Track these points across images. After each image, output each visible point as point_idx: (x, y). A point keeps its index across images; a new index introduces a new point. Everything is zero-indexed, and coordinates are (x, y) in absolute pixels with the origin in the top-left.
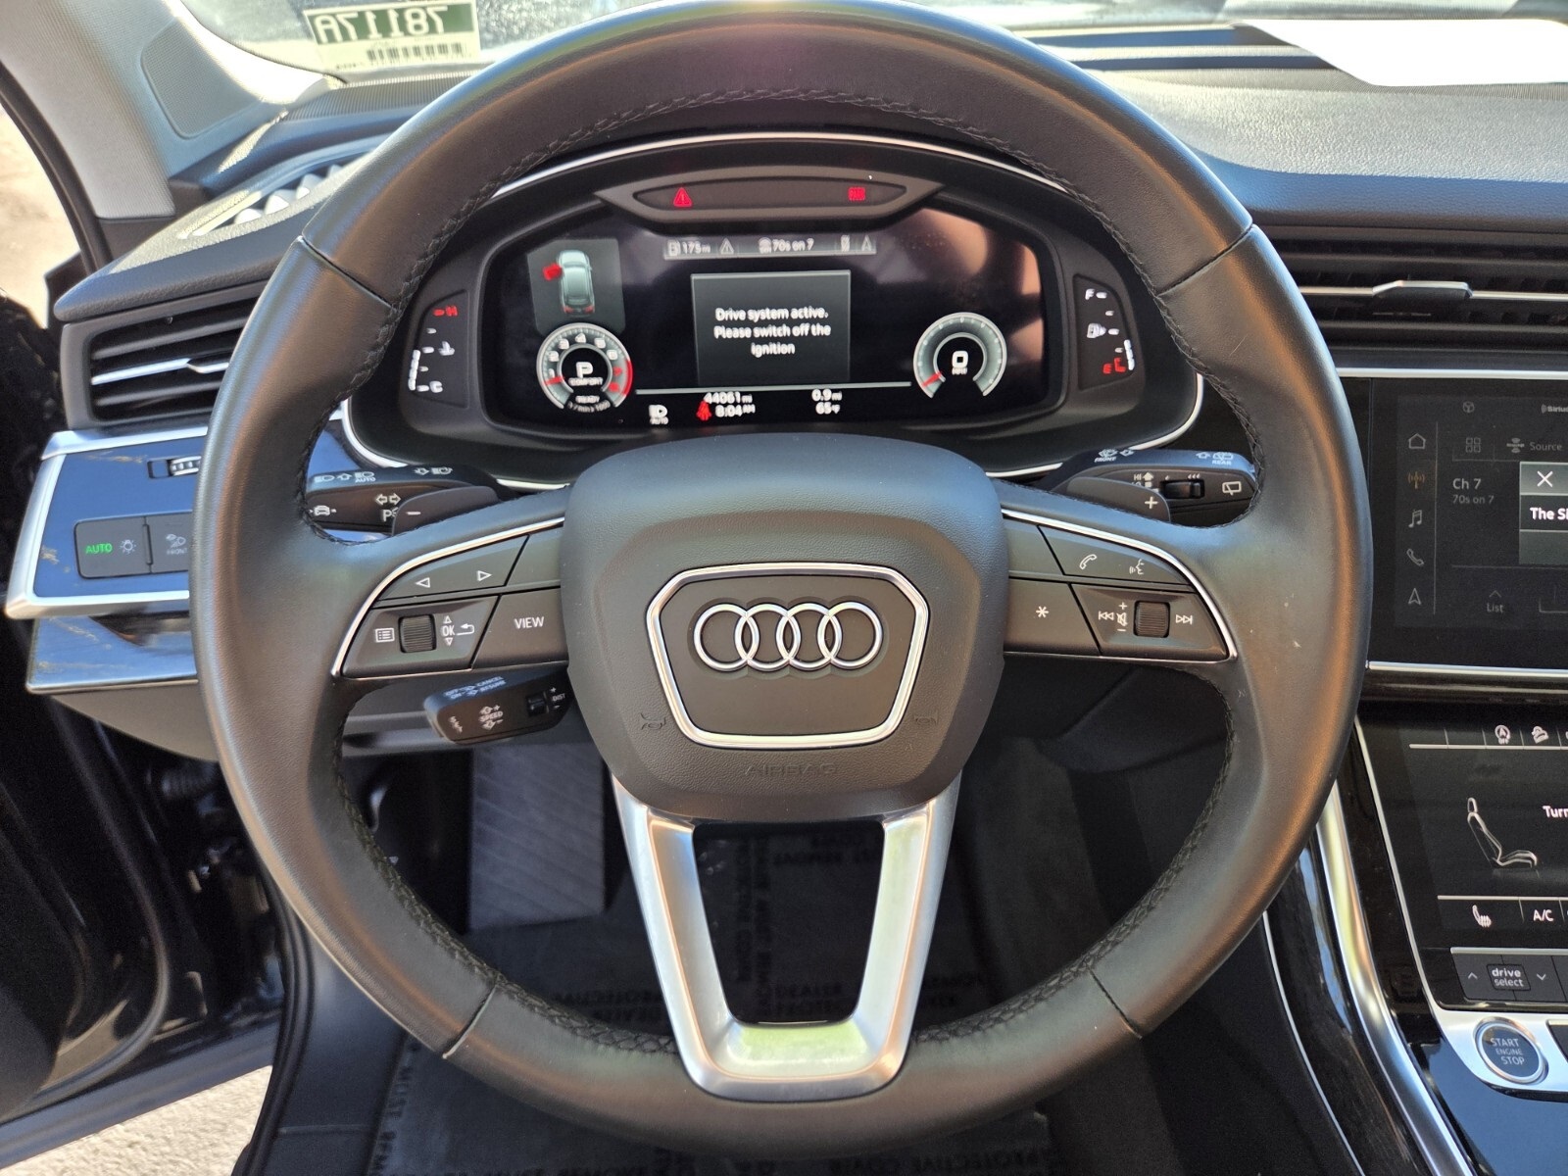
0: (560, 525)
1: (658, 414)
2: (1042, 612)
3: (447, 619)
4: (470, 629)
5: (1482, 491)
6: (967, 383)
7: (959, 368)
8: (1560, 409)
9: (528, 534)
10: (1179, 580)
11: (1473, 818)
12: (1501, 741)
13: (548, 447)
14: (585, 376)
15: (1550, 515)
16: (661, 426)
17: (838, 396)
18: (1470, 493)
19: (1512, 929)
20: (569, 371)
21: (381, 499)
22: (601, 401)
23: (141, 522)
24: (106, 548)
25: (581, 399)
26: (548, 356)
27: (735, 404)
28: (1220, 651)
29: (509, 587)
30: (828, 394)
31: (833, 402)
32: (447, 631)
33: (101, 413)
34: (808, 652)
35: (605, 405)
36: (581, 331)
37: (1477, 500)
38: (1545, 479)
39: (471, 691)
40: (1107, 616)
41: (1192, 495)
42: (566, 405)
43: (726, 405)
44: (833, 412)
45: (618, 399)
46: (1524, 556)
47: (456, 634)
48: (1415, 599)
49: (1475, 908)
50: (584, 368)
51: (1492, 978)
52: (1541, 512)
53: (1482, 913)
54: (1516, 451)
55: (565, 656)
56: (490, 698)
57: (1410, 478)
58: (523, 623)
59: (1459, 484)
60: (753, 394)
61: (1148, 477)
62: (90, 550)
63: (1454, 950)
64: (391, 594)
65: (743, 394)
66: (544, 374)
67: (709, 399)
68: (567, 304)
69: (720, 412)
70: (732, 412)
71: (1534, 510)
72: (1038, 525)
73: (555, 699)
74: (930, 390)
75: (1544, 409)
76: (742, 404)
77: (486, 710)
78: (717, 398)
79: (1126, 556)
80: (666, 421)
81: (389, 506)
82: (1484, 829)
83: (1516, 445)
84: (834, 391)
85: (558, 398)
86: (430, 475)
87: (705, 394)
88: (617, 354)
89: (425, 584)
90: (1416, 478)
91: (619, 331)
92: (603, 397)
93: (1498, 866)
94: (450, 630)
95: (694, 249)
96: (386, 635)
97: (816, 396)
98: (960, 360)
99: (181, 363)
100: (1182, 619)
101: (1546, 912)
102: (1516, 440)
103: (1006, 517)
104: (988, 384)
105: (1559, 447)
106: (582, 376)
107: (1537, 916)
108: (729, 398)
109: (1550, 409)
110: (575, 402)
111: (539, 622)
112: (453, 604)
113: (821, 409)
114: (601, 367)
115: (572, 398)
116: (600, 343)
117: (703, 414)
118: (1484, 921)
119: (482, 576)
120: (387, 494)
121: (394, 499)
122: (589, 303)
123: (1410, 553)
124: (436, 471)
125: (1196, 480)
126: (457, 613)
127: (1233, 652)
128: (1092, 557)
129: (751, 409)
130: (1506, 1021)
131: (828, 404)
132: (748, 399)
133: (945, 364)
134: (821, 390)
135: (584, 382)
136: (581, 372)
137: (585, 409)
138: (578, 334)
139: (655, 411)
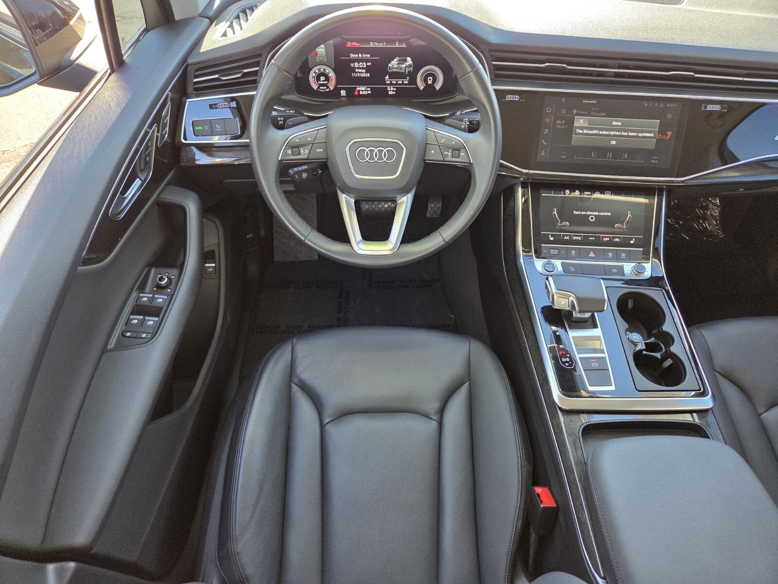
0: (326, 127)
1: (343, 93)
2: (433, 152)
3: (302, 149)
4: (307, 151)
5: (564, 124)
6: (432, 86)
7: (430, 82)
8: (588, 102)
9: (318, 130)
10: (462, 145)
11: (555, 214)
12: (567, 194)
13: (313, 103)
14: (323, 81)
15: (581, 131)
16: (344, 96)
17: (395, 89)
18: (561, 125)
19: (558, 241)
20: (318, 79)
21: (279, 119)
22: (327, 89)
23: (209, 121)
24: (201, 128)
25: (321, 88)
26: (312, 74)
27: (365, 91)
28: (469, 162)
29: (315, 142)
30: (392, 89)
31: (393, 91)
32: (302, 151)
33: (196, 89)
34: (380, 158)
35: (328, 90)
36: (322, 68)
37: (563, 127)
38: (581, 121)
39: (300, 169)
40: (446, 153)
41: (476, 125)
42: (317, 89)
43: (363, 91)
44: (393, 94)
45: (332, 88)
46: (573, 143)
47: (304, 153)
48: (543, 154)
49: (550, 235)
50: (322, 78)
51: (550, 252)
52: (579, 130)
53: (551, 237)
54: (574, 113)
55: (327, 159)
56: (305, 171)
57: (546, 120)
58: (318, 150)
59: (558, 122)
60: (371, 88)
61: (467, 119)
62: (196, 128)
63: (542, 245)
64: (290, 142)
65: (368, 88)
66: (311, 79)
67: (358, 89)
68: (318, 60)
69: (361, 93)
70: (364, 93)
71: (577, 130)
72: (434, 131)
73: (319, 172)
74: (422, 88)
75: (584, 101)
76: (367, 91)
77: (303, 174)
78: (360, 89)
79: (452, 139)
80: (345, 95)
81: (281, 121)
82: (557, 216)
83: (575, 112)
84: (393, 88)
85: (315, 87)
86: (290, 112)
87: (357, 87)
88: (332, 75)
89: (297, 140)
90: (547, 120)
91: (333, 68)
92: (328, 87)
93: (558, 225)
94: (303, 151)
96: (289, 152)
97: (389, 89)
98: (430, 79)
99: (216, 76)
100: (462, 154)
101: (568, 237)
102: (575, 110)
103: (427, 129)
104: (438, 86)
105: (586, 113)
107: (565, 238)
108: (364, 89)
109: (586, 102)
110: (320, 89)
111: (322, 150)
112: (303, 145)
113: (390, 93)
114: (327, 79)
115: (319, 87)
116: (327, 71)
117: (356, 93)
118: (552, 239)
119: (309, 139)
120: (281, 118)
121: (282, 119)
122: (324, 60)
123: (543, 141)
124: (291, 111)
125: (477, 121)
126: (304, 148)
127: (472, 162)
128: (445, 139)
129: (370, 92)
130: (551, 261)
131: (392, 92)
132: (369, 89)
133: (425, 80)
134: (390, 87)
135: (322, 82)
136: (321, 80)
137: (322, 91)
138: (321, 68)
139: (342, 92)
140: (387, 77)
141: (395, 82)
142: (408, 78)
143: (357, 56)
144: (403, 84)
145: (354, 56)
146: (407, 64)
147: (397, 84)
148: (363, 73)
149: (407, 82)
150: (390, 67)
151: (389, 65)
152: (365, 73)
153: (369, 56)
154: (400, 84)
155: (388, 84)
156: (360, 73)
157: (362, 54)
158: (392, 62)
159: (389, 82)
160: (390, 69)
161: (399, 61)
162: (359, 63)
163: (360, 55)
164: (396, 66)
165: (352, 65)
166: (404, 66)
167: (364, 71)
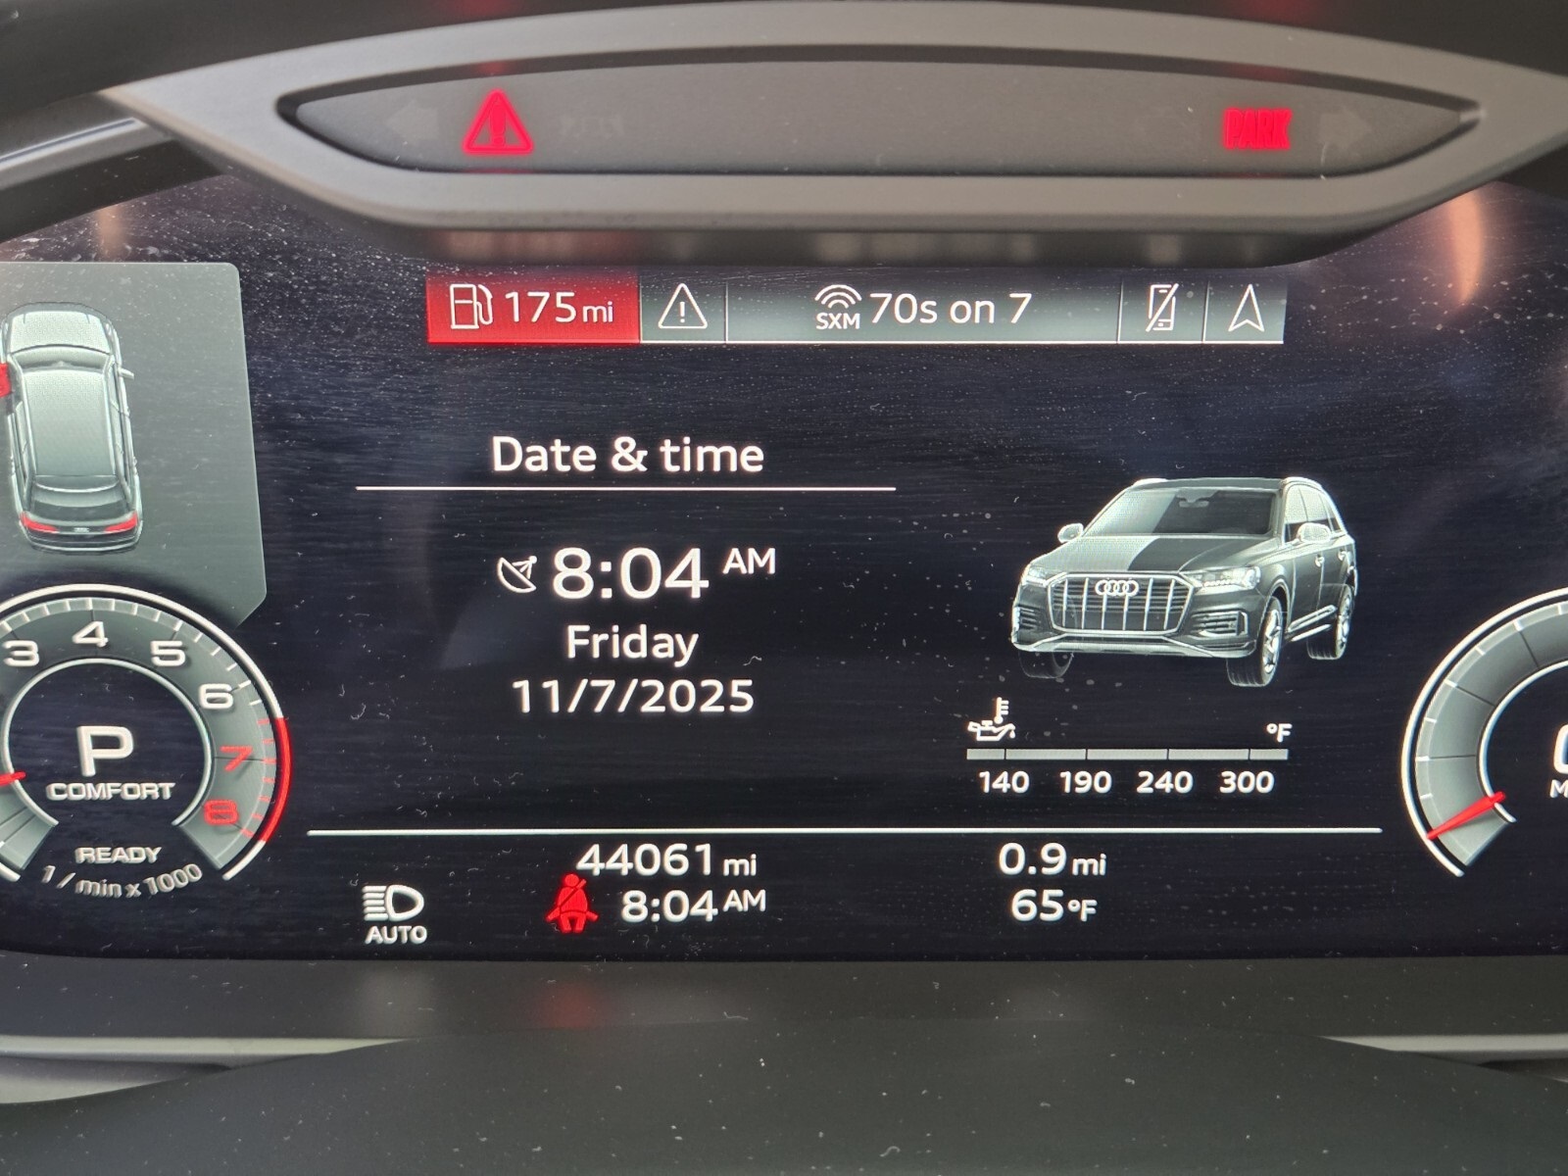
14: (107, 771)
16: (402, 953)
22: (164, 865)
25: (90, 852)
27: (693, 884)
30: (1055, 859)
31: (1072, 885)
35: (189, 875)
42: (30, 875)
43: (657, 886)
44: (1070, 918)
45: (237, 854)
60: (764, 848)
65: (724, 848)
67: (591, 861)
68: (32, 505)
69: (634, 907)
70: (679, 909)
74: (1455, 852)
76: (721, 885)
78: (621, 862)
80: (419, 935)
84: (1077, 847)
87: (581, 845)
88: (233, 693)
92: (180, 851)
95: (551, 309)
97: (1010, 861)
106: (90, 770)
108: (672, 860)
110: (66, 863)
113: (1021, 906)
114: (168, 740)
115: (55, 849)
116: (165, 653)
117: (571, 911)
122: (124, 506)
129: (753, 900)
131: (1053, 892)
132: (744, 865)
133: (1521, 765)
134: (1033, 845)
135: (106, 791)
136: (90, 757)
137: (110, 889)
138: (84, 619)
139: (377, 900)
140: (994, 726)
141: (1100, 783)
142: (1280, 730)
143: (584, 457)
144: (1207, 801)
145: (537, 459)
146: (1277, 558)
147: (1123, 802)
148: (664, 671)
149: (1262, 783)
150: (1037, 595)
151: (1031, 575)
152: (694, 672)
153: (750, 458)
154: (1164, 807)
155: (1005, 808)
156: (623, 671)
157: (649, 441)
158: (1074, 538)
159: (1017, 783)
160: (1039, 622)
161: (1174, 520)
162: (606, 549)
163: (627, 455)
164: (1119, 586)
165: (517, 572)
166: (1239, 579)
167: (676, 647)
